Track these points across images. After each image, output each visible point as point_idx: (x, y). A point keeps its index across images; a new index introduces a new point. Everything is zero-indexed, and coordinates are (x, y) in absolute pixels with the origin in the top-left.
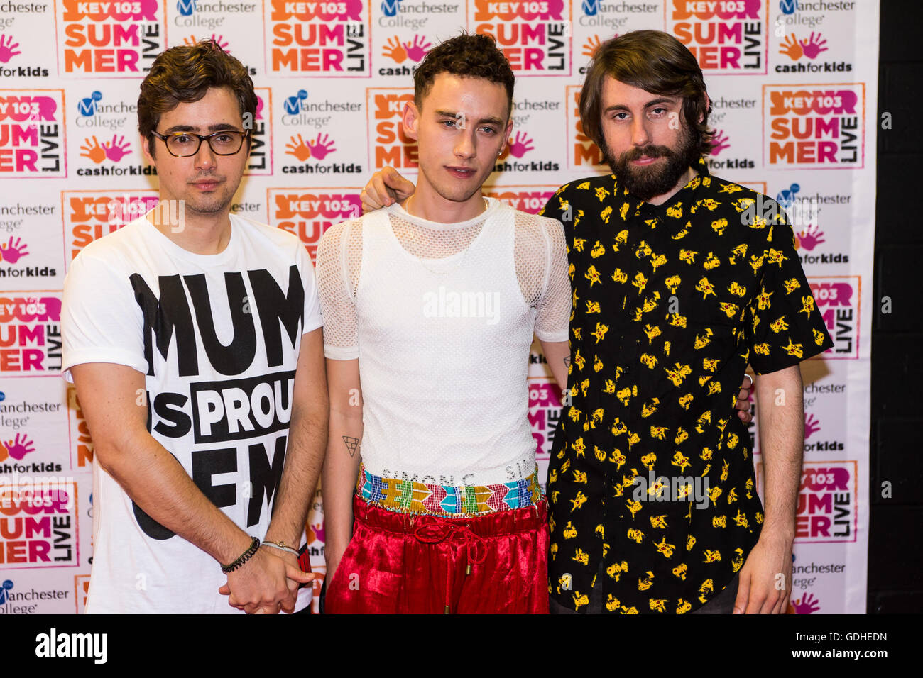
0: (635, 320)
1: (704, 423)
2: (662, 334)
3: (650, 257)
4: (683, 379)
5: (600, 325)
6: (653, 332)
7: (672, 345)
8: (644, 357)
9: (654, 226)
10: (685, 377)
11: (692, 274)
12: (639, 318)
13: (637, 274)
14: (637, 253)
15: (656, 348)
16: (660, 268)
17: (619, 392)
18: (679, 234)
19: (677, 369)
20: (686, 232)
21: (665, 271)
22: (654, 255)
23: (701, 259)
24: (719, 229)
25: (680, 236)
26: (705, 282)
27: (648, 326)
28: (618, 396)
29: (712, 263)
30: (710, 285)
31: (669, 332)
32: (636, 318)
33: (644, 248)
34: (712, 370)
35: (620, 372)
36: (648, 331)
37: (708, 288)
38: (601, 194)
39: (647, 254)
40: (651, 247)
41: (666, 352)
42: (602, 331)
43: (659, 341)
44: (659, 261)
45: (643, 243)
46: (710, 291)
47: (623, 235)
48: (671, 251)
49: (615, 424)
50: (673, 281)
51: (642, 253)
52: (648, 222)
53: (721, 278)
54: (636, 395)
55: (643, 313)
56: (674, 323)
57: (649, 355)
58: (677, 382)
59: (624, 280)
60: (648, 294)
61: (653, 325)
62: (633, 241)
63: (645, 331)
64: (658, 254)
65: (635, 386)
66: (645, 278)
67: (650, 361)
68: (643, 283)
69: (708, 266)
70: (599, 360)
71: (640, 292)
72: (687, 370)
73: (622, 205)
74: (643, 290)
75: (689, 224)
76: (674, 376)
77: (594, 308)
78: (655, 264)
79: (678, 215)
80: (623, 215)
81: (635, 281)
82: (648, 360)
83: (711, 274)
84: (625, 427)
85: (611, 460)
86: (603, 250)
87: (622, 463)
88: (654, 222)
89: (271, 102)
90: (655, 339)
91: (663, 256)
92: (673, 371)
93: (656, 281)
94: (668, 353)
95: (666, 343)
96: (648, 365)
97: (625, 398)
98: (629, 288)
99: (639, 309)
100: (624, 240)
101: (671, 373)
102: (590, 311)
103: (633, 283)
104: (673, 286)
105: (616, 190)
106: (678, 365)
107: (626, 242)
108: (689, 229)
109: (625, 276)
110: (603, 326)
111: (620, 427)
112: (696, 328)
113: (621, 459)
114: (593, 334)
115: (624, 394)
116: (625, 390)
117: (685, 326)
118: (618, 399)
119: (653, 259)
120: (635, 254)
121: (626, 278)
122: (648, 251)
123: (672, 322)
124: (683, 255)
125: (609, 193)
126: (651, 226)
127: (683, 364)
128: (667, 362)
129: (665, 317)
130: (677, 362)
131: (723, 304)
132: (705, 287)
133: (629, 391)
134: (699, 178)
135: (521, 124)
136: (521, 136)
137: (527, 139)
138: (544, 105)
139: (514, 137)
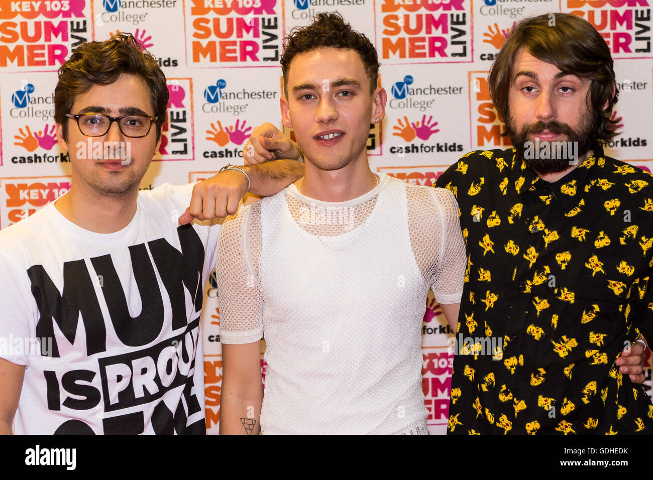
0: (525, 292)
1: (590, 394)
2: (550, 307)
3: (543, 233)
4: (568, 351)
5: (490, 293)
6: (542, 305)
7: (559, 318)
8: (531, 329)
9: (548, 202)
10: (571, 349)
11: (583, 250)
12: (528, 290)
13: (529, 248)
14: (531, 227)
15: (543, 320)
16: (552, 243)
17: (506, 360)
18: (572, 211)
19: (564, 342)
20: (579, 210)
21: (557, 247)
22: (546, 231)
23: (591, 237)
24: (611, 209)
25: (573, 213)
26: (595, 259)
27: (537, 299)
28: (506, 364)
29: (602, 242)
30: (599, 263)
31: (557, 305)
32: (525, 290)
33: (537, 223)
34: (599, 344)
35: (507, 341)
36: (536, 303)
37: (597, 265)
38: (501, 164)
39: (540, 229)
40: (544, 222)
41: (554, 325)
42: (491, 299)
43: (547, 314)
44: (552, 237)
45: (536, 218)
46: (599, 269)
47: (518, 208)
48: (564, 228)
49: (502, 390)
50: (564, 257)
51: (535, 228)
52: (543, 198)
53: (610, 256)
54: (522, 364)
55: (533, 286)
56: (562, 297)
57: (536, 327)
58: (562, 354)
59: (515, 252)
60: (538, 267)
61: (541, 298)
62: (528, 215)
63: (534, 303)
64: (551, 230)
65: (522, 356)
66: (537, 252)
67: (536, 332)
68: (534, 257)
69: (598, 244)
70: (488, 327)
71: (531, 266)
72: (573, 343)
73: (517, 179)
74: (533, 264)
75: (582, 202)
76: (560, 348)
77: (486, 276)
78: (547, 240)
79: (572, 193)
80: (518, 189)
81: (527, 254)
82: (535, 332)
83: (602, 254)
84: (511, 394)
85: (498, 424)
86: (499, 221)
87: (509, 428)
88: (548, 198)
89: (192, 92)
90: (543, 311)
91: (555, 232)
92: (560, 343)
93: (547, 256)
94: (555, 326)
95: (554, 316)
96: (534, 336)
97: (512, 367)
98: (519, 260)
99: (529, 282)
100: (518, 214)
101: (558, 345)
102: (481, 279)
103: (525, 256)
104: (563, 262)
105: (513, 163)
106: (564, 338)
107: (520, 215)
108: (582, 208)
109: (517, 248)
110: (493, 294)
111: (506, 393)
112: (583, 303)
113: (508, 425)
114: (483, 301)
115: (511, 362)
116: (512, 359)
117: (573, 301)
118: (505, 367)
119: (545, 235)
120: (528, 228)
121: (518, 250)
122: (541, 226)
123: (560, 296)
124: (575, 232)
125: (507, 166)
126: (545, 202)
127: (569, 337)
128: (553, 335)
129: (554, 292)
130: (563, 335)
131: (611, 281)
132: (595, 264)
133: (516, 360)
134: (594, 158)
135: (427, 108)
136: (427, 119)
137: (432, 122)
138: (448, 90)
139: (420, 120)
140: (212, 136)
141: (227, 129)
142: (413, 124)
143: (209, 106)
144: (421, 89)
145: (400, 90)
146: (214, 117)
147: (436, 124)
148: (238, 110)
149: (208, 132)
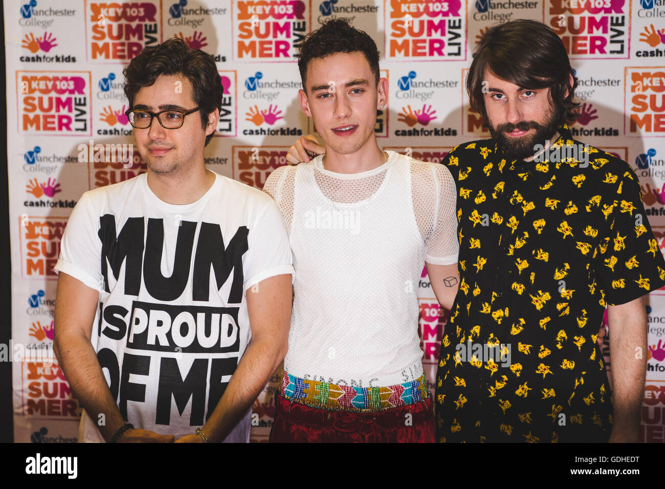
0: (509, 255)
1: (562, 340)
2: (529, 266)
3: (522, 204)
4: (543, 304)
5: (480, 258)
6: (523, 265)
7: (536, 275)
8: (515, 285)
9: (525, 179)
10: (545, 302)
11: (555, 218)
12: (511, 253)
13: (511, 217)
14: (511, 200)
15: (523, 278)
16: (529, 212)
17: (494, 313)
18: (546, 186)
19: (540, 296)
20: (551, 184)
21: (533, 215)
22: (524, 202)
23: (562, 206)
24: (578, 183)
25: (547, 187)
26: (565, 224)
27: (518, 260)
28: (493, 316)
29: (572, 210)
30: (568, 228)
31: (535, 265)
32: (509, 253)
33: (517, 196)
34: (568, 298)
35: (495, 297)
36: (518, 264)
37: (567, 230)
38: (485, 152)
39: (519, 201)
40: (522, 196)
41: (532, 281)
42: (482, 262)
43: (526, 272)
44: (530, 206)
45: (516, 192)
46: (568, 233)
47: (501, 186)
48: (539, 199)
49: (490, 338)
50: (539, 224)
51: (515, 201)
52: (521, 175)
53: (577, 222)
54: (507, 315)
55: (515, 249)
56: (538, 257)
57: (518, 284)
58: (539, 307)
59: (500, 222)
60: (519, 234)
61: (522, 259)
62: (508, 191)
63: (516, 264)
64: (528, 201)
65: (507, 308)
66: (517, 221)
67: (519, 288)
68: (515, 224)
69: (567, 212)
70: (478, 286)
71: (513, 232)
72: (547, 297)
73: (500, 161)
74: (515, 230)
75: (554, 178)
76: (537, 301)
77: (476, 244)
78: (525, 210)
79: (545, 170)
80: (500, 169)
81: (509, 223)
82: (518, 288)
83: (571, 219)
84: (498, 341)
85: (486, 367)
86: (485, 197)
87: (495, 370)
88: (526, 175)
90: (524, 270)
91: (532, 203)
92: (536, 297)
93: (526, 222)
94: (533, 282)
95: (532, 273)
96: (518, 292)
97: (499, 318)
98: (504, 229)
99: (512, 246)
100: (501, 190)
101: (535, 298)
102: (472, 247)
103: (508, 225)
104: (539, 227)
105: (496, 149)
106: (540, 292)
107: (502, 191)
108: (553, 182)
109: (501, 218)
110: (482, 259)
111: (494, 341)
112: (556, 263)
113: (494, 367)
114: (475, 265)
115: (498, 315)
116: (498, 311)
117: (547, 260)
118: (493, 318)
119: (524, 206)
120: (509, 200)
121: (502, 220)
122: (520, 198)
123: (537, 257)
124: (548, 202)
125: (491, 151)
126: (523, 179)
127: (544, 292)
128: (531, 290)
129: (532, 253)
130: (539, 290)
131: (578, 243)
132: (565, 229)
133: (502, 312)
134: (563, 141)
135: (427, 99)
136: (427, 108)
137: (431, 110)
138: (445, 84)
139: (421, 109)
140: (250, 117)
141: (262, 112)
142: (415, 112)
143: (249, 93)
144: (422, 83)
145: (405, 83)
146: (252, 103)
147: (434, 112)
148: (272, 96)
149: (248, 114)
